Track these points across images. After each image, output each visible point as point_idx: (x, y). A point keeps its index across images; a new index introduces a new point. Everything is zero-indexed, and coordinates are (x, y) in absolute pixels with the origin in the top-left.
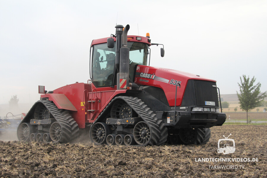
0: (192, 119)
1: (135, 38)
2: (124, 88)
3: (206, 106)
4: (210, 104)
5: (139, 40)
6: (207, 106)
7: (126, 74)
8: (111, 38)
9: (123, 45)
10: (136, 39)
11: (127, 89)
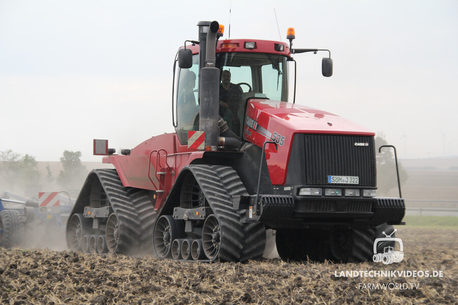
0: (298, 211)
1: (241, 45)
2: (198, 148)
3: (329, 184)
4: (343, 181)
5: (251, 49)
6: (333, 184)
7: (209, 121)
8: (185, 49)
9: (206, 62)
10: (245, 46)
11: (205, 149)
